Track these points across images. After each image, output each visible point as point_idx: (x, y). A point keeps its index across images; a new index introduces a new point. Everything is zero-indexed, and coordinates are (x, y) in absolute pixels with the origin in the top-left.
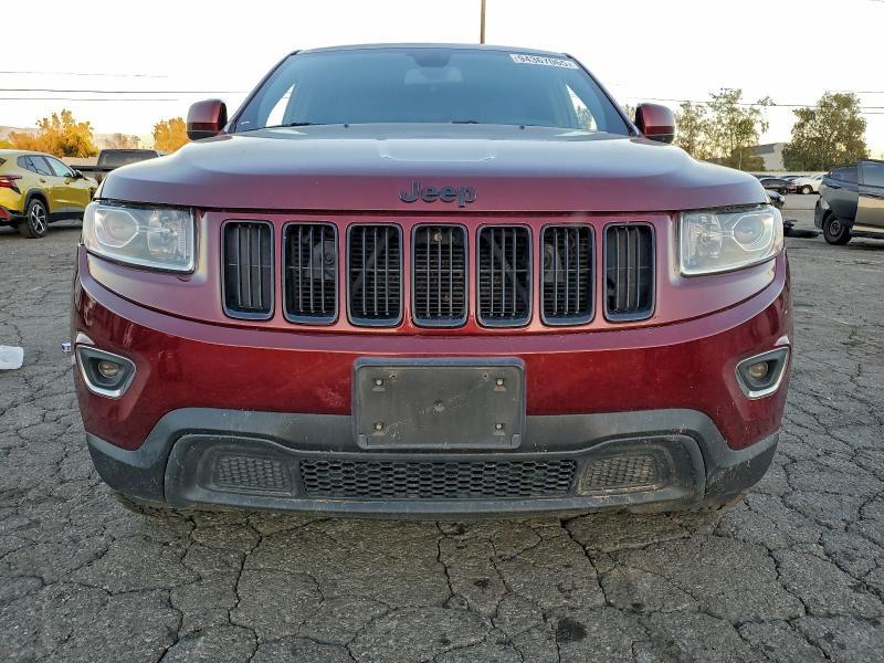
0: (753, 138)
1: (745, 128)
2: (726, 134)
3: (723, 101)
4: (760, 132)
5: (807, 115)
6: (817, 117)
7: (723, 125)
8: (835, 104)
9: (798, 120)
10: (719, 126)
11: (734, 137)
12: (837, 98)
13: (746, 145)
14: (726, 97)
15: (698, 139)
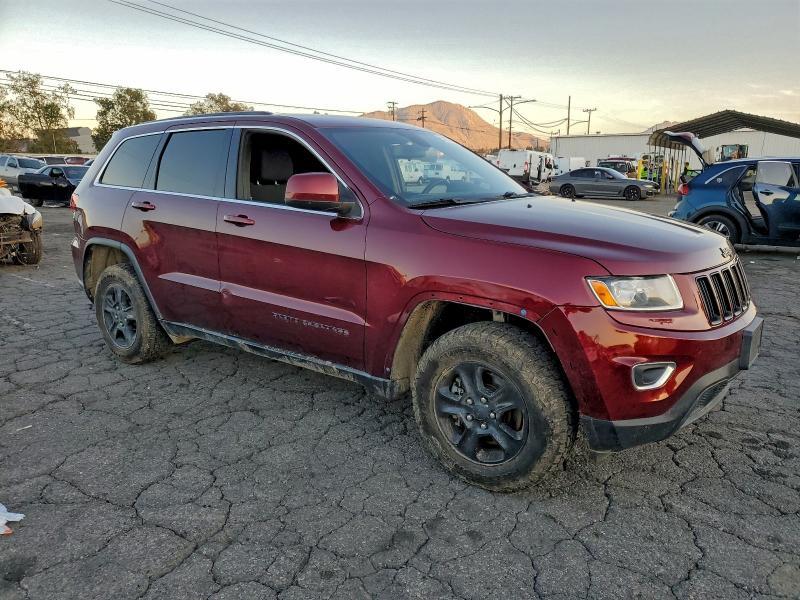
0: (62, 122)
1: (52, 112)
2: (34, 117)
3: (23, 83)
4: (67, 117)
5: (107, 105)
6: (116, 107)
7: (29, 108)
8: (128, 97)
9: (100, 108)
10: (25, 109)
11: (42, 120)
12: (128, 91)
13: (56, 128)
14: (25, 80)
15: (5, 120)
